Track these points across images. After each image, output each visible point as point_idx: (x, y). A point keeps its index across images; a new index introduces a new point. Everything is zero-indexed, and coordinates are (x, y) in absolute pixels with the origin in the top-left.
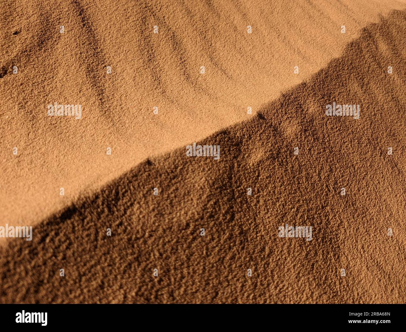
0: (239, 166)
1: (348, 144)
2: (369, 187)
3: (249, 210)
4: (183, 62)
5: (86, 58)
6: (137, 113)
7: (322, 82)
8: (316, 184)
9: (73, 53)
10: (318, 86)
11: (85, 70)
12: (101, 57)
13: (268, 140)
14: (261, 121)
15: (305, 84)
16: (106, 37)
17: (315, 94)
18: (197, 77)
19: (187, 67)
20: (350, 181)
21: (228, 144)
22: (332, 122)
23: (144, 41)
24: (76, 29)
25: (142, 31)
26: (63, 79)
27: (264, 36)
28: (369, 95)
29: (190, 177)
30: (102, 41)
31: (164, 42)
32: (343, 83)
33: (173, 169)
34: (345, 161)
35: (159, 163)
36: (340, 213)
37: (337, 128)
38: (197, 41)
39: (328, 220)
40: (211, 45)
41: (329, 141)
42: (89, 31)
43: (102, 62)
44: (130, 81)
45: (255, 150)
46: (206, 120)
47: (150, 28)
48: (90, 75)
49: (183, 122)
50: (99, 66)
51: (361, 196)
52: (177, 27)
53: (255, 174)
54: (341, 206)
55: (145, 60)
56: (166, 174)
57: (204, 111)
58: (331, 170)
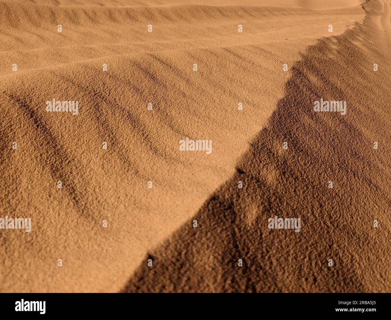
0: (240, 229)
1: (324, 175)
2: (359, 211)
3: (267, 276)
4: (146, 137)
5: (48, 158)
6: (116, 203)
7: (279, 124)
8: (315, 224)
9: (33, 156)
10: (277, 128)
11: (49, 172)
12: (62, 153)
13: (255, 194)
14: (242, 175)
15: (266, 129)
16: (63, 132)
17: (278, 135)
18: (164, 149)
19: (152, 140)
20: (341, 211)
21: (221, 210)
22: (302, 158)
23: (102, 127)
24: (30, 131)
25: (98, 118)
26: (28, 187)
27: (212, 95)
28: (321, 124)
29: (197, 260)
30: (60, 137)
31: (122, 123)
32: (295, 119)
33: (177, 256)
34: (329, 192)
35: (161, 255)
36: (347, 247)
37: (308, 162)
38: (153, 114)
39: (340, 259)
40: (167, 115)
41: (307, 176)
42: (44, 131)
43: (66, 159)
44: (100, 170)
45: (247, 208)
46: (190, 189)
47: (105, 113)
48: (55, 175)
49: (168, 199)
50: (63, 164)
51: (356, 222)
52: (130, 106)
53: (258, 233)
54: (345, 240)
55: (108, 145)
56: (173, 265)
57: (183, 181)
58: (321, 206)
